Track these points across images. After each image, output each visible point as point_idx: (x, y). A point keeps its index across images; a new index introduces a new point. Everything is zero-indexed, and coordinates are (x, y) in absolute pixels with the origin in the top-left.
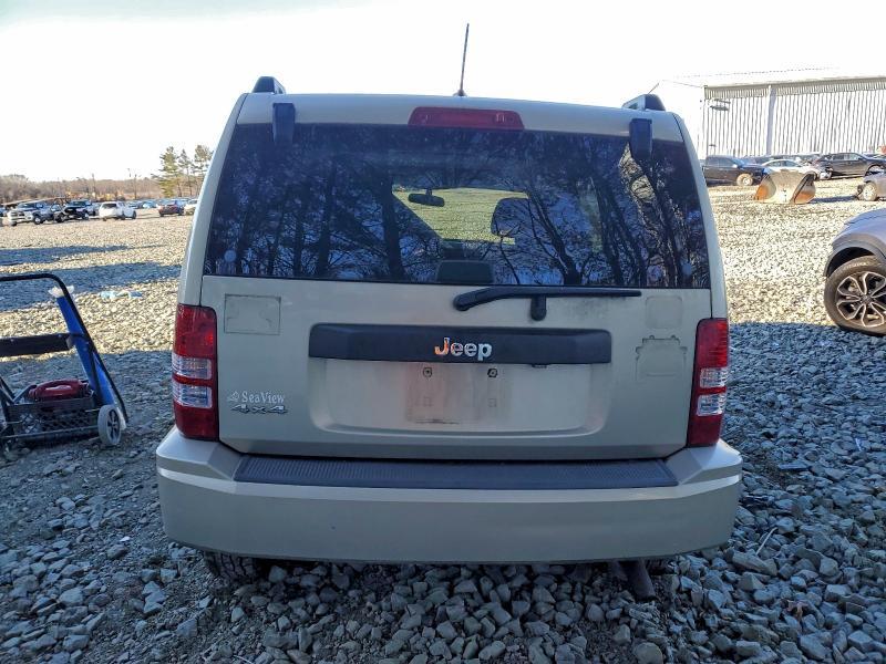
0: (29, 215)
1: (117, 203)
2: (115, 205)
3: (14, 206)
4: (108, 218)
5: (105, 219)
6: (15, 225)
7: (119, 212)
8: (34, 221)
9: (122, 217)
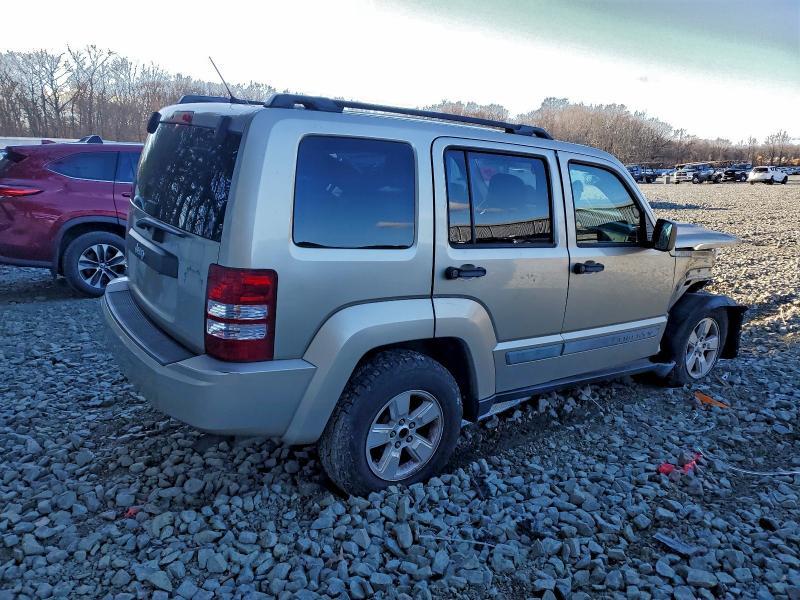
0: (690, 175)
1: (769, 168)
2: (766, 170)
3: (682, 167)
4: (757, 181)
5: (752, 182)
6: (678, 182)
7: (768, 176)
8: (692, 181)
9: (770, 182)
